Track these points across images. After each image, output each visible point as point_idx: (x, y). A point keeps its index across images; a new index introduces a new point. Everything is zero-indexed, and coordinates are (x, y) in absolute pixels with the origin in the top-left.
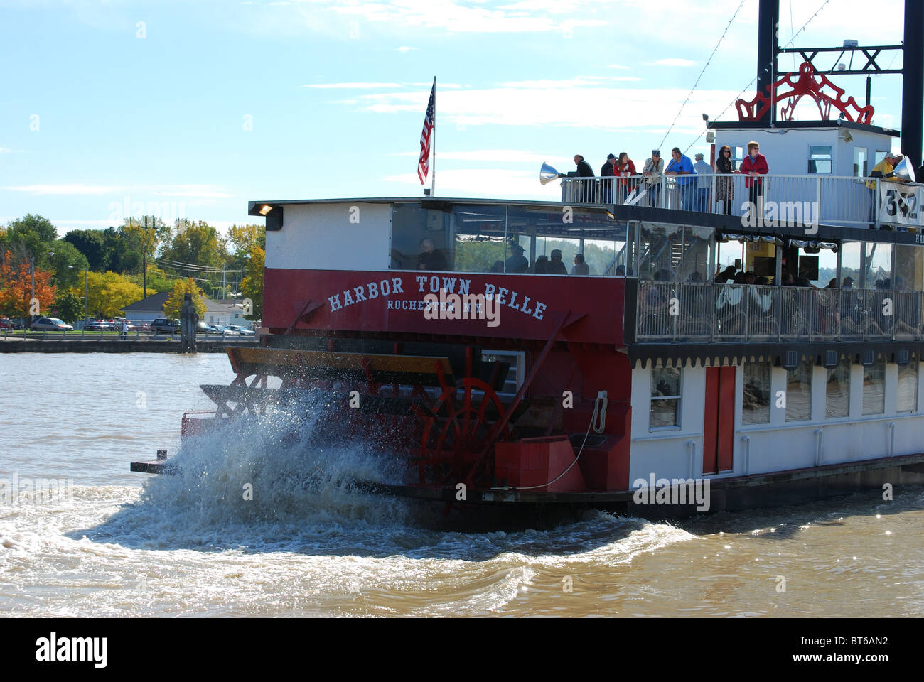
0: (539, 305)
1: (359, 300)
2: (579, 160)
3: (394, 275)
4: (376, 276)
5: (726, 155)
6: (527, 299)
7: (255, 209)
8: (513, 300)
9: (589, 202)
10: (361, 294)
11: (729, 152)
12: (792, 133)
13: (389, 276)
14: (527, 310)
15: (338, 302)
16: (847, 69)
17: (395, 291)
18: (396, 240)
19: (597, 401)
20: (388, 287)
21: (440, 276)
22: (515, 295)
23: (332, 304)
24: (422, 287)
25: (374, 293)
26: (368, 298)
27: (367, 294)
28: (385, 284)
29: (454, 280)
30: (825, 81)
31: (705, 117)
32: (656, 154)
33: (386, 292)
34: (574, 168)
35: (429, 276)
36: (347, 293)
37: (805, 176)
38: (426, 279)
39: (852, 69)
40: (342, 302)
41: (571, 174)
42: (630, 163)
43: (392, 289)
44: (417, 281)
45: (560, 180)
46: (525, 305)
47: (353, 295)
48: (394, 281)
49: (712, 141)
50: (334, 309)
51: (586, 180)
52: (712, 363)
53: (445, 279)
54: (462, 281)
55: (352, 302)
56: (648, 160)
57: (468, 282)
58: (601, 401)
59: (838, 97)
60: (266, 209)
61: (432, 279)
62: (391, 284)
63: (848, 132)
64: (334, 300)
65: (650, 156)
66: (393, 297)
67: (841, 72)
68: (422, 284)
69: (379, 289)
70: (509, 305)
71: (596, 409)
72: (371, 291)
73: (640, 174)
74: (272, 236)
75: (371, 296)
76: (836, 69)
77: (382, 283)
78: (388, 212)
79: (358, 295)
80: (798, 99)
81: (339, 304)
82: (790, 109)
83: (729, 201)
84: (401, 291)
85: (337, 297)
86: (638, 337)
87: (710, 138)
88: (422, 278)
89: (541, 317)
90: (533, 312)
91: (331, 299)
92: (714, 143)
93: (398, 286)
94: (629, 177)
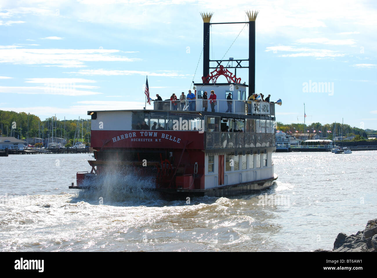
0: (178, 139)
1: (122, 139)
2: (158, 96)
3: (133, 132)
4: (128, 132)
5: (206, 94)
6: (175, 138)
7: (89, 113)
8: (170, 138)
9: (161, 109)
10: (123, 137)
11: (207, 93)
12: (220, 87)
13: (132, 132)
14: (175, 140)
15: (115, 139)
16: (231, 66)
17: (134, 136)
18: (133, 122)
19: (195, 165)
20: (131, 135)
21: (148, 132)
22: (171, 136)
23: (114, 140)
24: (142, 135)
25: (127, 137)
26: (125, 138)
27: (124, 137)
28: (130, 134)
29: (152, 133)
30: (227, 70)
31: (193, 82)
32: (183, 93)
33: (131, 136)
34: (157, 98)
35: (144, 132)
36: (118, 137)
37: (224, 100)
38: (143, 132)
39: (233, 67)
40: (117, 139)
41: (156, 100)
42: (176, 96)
43: (132, 135)
44: (141, 133)
45: (153, 102)
46: (174, 139)
47: (120, 137)
48: (133, 133)
49: (195, 89)
50: (114, 142)
51: (160, 102)
52: (219, 154)
53: (149, 132)
54: (155, 133)
55: (120, 139)
56: (181, 96)
57: (157, 133)
58: (196, 165)
59: (231, 75)
60: (92, 113)
61: (145, 132)
62: (132, 134)
63: (237, 86)
64: (114, 139)
65: (181, 94)
66: (133, 138)
67: (229, 67)
68: (142, 134)
69: (128, 135)
70: (173, 141)
71: (195, 167)
72: (126, 136)
73: (179, 100)
74: (94, 121)
75: (126, 138)
76: (228, 66)
77: (129, 134)
78: (131, 114)
79: (122, 137)
80: (218, 76)
81: (116, 140)
82: (215, 79)
83: (207, 108)
84: (136, 136)
85: (115, 138)
86: (207, 147)
87: (194, 88)
88: (142, 132)
89: (179, 142)
90: (177, 141)
91: (113, 139)
92: (196, 90)
93: (134, 134)
94: (175, 101)
